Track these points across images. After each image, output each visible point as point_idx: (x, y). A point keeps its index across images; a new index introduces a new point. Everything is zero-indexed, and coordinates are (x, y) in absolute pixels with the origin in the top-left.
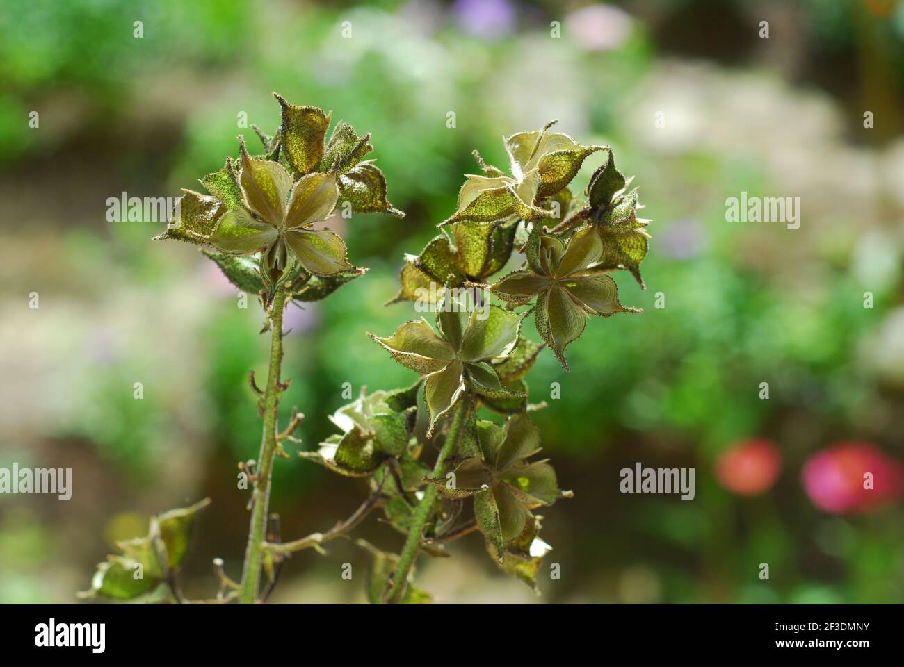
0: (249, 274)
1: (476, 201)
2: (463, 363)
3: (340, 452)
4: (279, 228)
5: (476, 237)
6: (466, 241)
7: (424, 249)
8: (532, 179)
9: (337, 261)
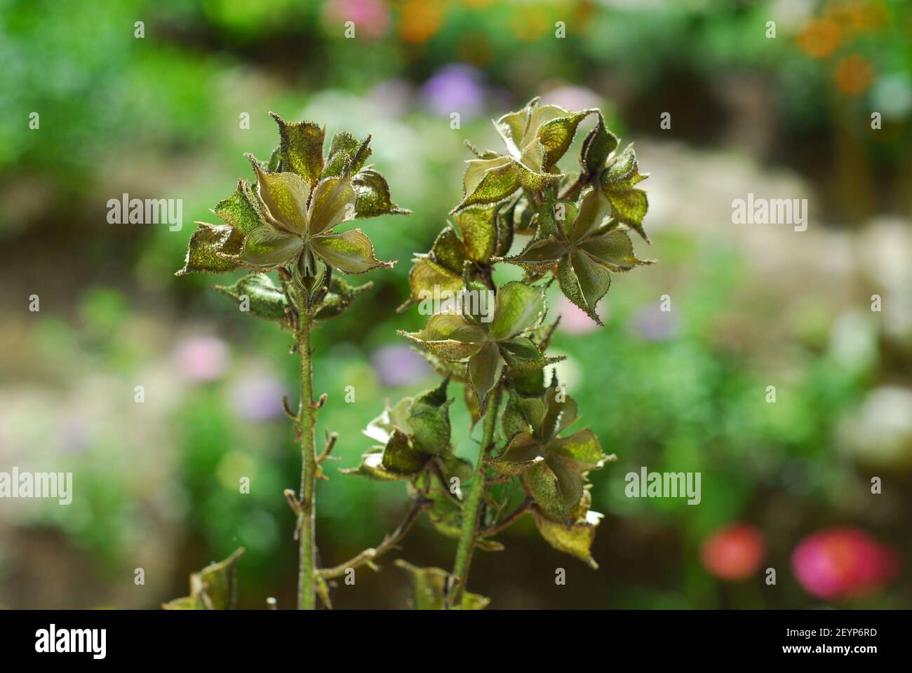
0: (265, 301)
1: (483, 181)
2: (497, 343)
3: (387, 456)
4: (303, 237)
5: (482, 222)
6: (472, 229)
7: (435, 242)
8: (534, 151)
9: (365, 260)
